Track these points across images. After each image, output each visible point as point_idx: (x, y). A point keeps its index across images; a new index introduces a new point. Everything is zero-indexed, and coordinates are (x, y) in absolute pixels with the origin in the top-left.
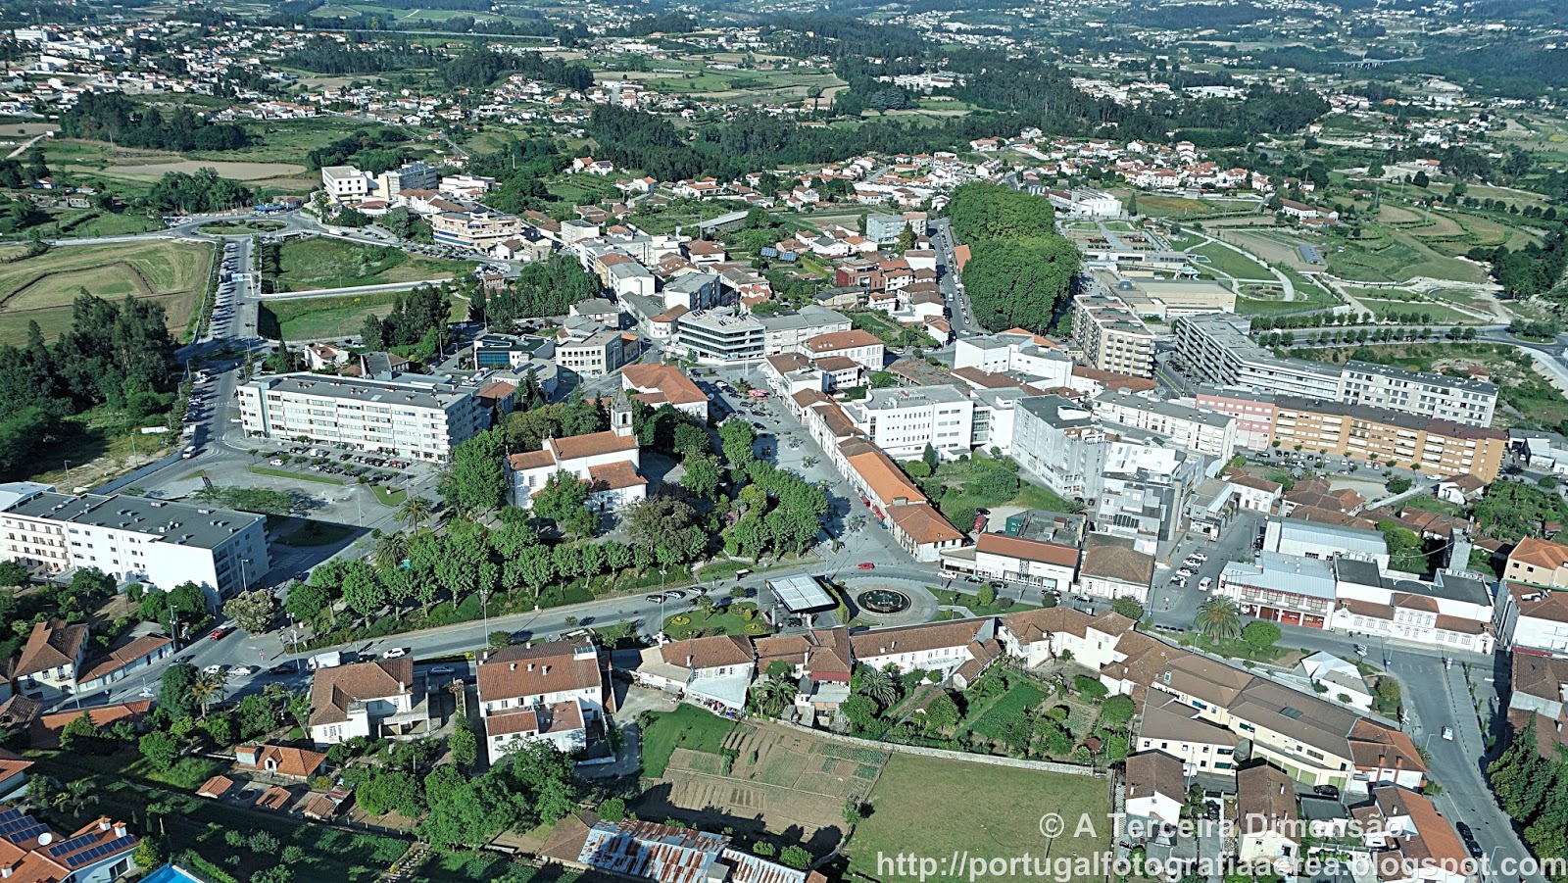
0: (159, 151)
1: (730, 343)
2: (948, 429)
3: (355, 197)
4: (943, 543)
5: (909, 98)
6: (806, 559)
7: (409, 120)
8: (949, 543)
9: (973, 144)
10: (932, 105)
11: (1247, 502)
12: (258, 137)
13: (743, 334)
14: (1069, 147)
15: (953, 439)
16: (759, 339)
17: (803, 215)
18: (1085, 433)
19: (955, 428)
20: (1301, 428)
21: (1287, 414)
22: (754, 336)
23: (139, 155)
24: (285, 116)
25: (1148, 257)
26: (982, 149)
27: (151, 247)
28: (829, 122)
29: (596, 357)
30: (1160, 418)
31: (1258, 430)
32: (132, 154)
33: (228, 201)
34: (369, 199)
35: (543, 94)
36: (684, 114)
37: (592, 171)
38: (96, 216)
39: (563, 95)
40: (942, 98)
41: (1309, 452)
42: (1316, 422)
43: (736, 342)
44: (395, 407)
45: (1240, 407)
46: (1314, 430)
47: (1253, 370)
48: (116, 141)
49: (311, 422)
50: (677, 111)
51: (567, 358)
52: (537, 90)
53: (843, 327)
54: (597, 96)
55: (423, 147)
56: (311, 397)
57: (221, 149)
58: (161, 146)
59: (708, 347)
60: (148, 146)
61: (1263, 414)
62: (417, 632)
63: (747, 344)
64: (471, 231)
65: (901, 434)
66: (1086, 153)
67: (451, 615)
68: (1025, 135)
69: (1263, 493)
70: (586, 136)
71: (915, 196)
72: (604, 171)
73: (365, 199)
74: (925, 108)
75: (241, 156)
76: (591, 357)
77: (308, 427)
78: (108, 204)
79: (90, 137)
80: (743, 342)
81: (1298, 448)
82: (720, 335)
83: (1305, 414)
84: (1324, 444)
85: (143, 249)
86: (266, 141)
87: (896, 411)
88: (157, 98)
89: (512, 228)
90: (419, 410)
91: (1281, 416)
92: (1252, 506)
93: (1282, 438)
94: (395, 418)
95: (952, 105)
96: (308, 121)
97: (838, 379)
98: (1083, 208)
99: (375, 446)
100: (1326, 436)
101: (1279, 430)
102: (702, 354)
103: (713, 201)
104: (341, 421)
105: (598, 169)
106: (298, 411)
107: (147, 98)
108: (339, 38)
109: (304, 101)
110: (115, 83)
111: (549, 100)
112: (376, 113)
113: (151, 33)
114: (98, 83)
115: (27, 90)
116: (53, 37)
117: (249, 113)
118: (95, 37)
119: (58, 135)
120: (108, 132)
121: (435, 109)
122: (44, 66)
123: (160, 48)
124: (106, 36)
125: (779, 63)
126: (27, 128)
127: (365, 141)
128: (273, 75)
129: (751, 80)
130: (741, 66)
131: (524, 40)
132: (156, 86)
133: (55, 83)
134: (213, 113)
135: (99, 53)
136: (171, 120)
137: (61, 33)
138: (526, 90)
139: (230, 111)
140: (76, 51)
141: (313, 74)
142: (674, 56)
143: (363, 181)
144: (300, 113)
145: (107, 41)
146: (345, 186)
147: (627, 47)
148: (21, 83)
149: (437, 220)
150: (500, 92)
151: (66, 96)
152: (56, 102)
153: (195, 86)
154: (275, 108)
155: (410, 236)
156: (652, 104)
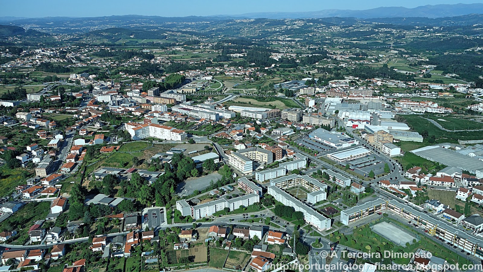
5: (228, 59)
7: (103, 66)
10: (236, 60)
32: (47, 73)
33: (55, 80)
34: (76, 79)
36: (169, 64)
38: (33, 82)
39: (143, 60)
48: (45, 71)
52: (138, 59)
54: (152, 60)
57: (64, 72)
58: (52, 72)
60: (50, 72)
72: (123, 74)
79: (41, 71)
86: (73, 70)
88: (57, 63)
98: (203, 78)
107: (54, 63)
108: (109, 49)
109: (86, 63)
110: (49, 61)
111: (140, 62)
112: (99, 65)
113: (66, 49)
114: (46, 60)
115: (32, 62)
116: (43, 51)
117: (73, 66)
118: (52, 50)
119: (35, 71)
120: (44, 70)
121: (111, 64)
122: (36, 57)
123: (66, 52)
124: (55, 50)
125: (209, 51)
126: (30, 69)
127: (90, 70)
128: (88, 58)
129: (197, 56)
130: (200, 53)
131: (154, 48)
132: (57, 61)
133: (37, 61)
134: (66, 66)
135: (51, 54)
136: (57, 67)
137: (46, 50)
138: (136, 59)
139: (70, 65)
140: (47, 54)
141: (97, 57)
142: (186, 51)
143: (75, 76)
144: (84, 65)
145: (55, 51)
146: (72, 77)
147: (176, 49)
148: (31, 61)
149: (81, 81)
150: (130, 60)
151: (39, 63)
152: (36, 64)
153: (65, 61)
154: (79, 64)
155: (78, 84)
156: (163, 62)
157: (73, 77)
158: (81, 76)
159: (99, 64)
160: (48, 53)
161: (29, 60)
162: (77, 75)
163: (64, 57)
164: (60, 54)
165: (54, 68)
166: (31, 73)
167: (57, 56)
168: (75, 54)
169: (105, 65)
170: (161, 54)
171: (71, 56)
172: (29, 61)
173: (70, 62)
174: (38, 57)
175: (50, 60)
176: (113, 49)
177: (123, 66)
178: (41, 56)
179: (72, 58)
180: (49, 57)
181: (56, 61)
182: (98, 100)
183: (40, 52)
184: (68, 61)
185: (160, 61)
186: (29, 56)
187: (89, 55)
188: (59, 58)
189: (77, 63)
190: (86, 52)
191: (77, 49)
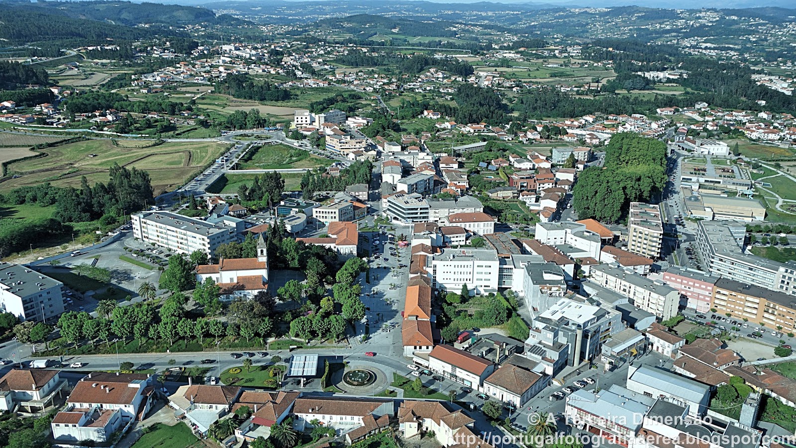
0: (250, 101)
1: (409, 214)
2: (484, 276)
3: (304, 125)
4: (420, 348)
5: (648, 84)
6: (340, 344)
7: (368, 89)
8: (424, 348)
9: (658, 110)
10: (662, 88)
11: (658, 348)
12: (297, 95)
13: (417, 209)
14: (719, 114)
15: (487, 283)
16: (426, 213)
17: (526, 145)
18: (554, 289)
19: (488, 276)
20: (731, 302)
21: (723, 291)
22: (422, 211)
23: (241, 102)
24: (314, 86)
25: (724, 182)
26: (664, 113)
27: (206, 145)
28: (595, 96)
29: (333, 215)
30: (628, 284)
31: (704, 300)
32: (238, 102)
33: (254, 125)
34: (311, 127)
35: (444, 78)
36: (514, 89)
37: (429, 117)
38: (196, 129)
39: (453, 78)
40: (670, 84)
41: (736, 319)
42: (741, 300)
43: (412, 213)
44: (189, 233)
45: (691, 283)
46: (740, 305)
47: (721, 260)
48: (233, 95)
49: (158, 236)
50: (511, 88)
51: (318, 214)
52: (441, 76)
53: (478, 210)
54: (472, 79)
55: (368, 102)
56: (158, 224)
57: (277, 100)
58: (251, 98)
59: (399, 215)
60: (245, 98)
61: (706, 289)
62: (100, 355)
63: (419, 215)
64: (340, 145)
65: (452, 276)
66: (728, 118)
67: (122, 348)
68: (697, 106)
69: (667, 344)
70: (452, 99)
71: (597, 138)
72: (435, 117)
73: (308, 126)
74: (658, 90)
75: (284, 104)
76: (331, 215)
77: (157, 238)
78: (205, 124)
79: (225, 93)
80: (417, 213)
81: (729, 315)
82: (403, 209)
83: (733, 293)
84: (748, 315)
85: (202, 145)
86: (299, 97)
87: (449, 263)
88: (261, 76)
89: (361, 145)
90: (198, 236)
91: (719, 293)
92: (660, 351)
93: (719, 307)
94: (189, 238)
95: (676, 88)
96: (323, 88)
97: (452, 239)
98: (702, 150)
99: (181, 252)
100: (749, 310)
101: (717, 301)
102: (395, 218)
103: (478, 135)
104: (169, 237)
105: (432, 116)
106: (153, 230)
107: (256, 76)
108: (365, 50)
109: (327, 79)
110: (246, 69)
111: (445, 81)
112: (355, 86)
113: (281, 47)
114: (240, 68)
115: (209, 72)
116: (237, 49)
117: (298, 84)
118: (256, 49)
119: (212, 92)
120: (232, 91)
121: (384, 84)
122: (221, 61)
123: (282, 54)
124: (262, 48)
125: (583, 64)
126: (201, 89)
127: (339, 98)
128: (326, 67)
129: (562, 73)
130: (561, 66)
131: (455, 51)
132: (264, 71)
133: (221, 69)
134: (282, 84)
135: (253, 56)
136: (262, 87)
137: (242, 47)
138: (436, 75)
139: (290, 83)
140: (244, 55)
141: (345, 67)
142: (528, 60)
143: (309, 118)
144: (321, 84)
145: (259, 50)
146: (300, 120)
147: (505, 55)
148: (208, 68)
149: (327, 138)
150: (422, 76)
151: (223, 75)
152: (218, 77)
153: (281, 71)
154: (311, 82)
155: (318, 146)
156: (499, 84)
157: (304, 120)
158: (326, 120)
159: (356, 82)
160: (247, 53)
161: (205, 67)
162: (313, 115)
163: (278, 63)
164: (269, 57)
165: (255, 89)
166: (203, 99)
167: (263, 61)
168: (299, 59)
169: (369, 85)
170: (477, 65)
171: (292, 62)
172: (204, 70)
173: (291, 75)
174: (224, 62)
175: (249, 69)
176: (373, 50)
177: (412, 90)
178: (230, 59)
179: (294, 66)
180: (248, 62)
181: (260, 71)
182: (439, 280)
183: (231, 50)
184: (288, 73)
185: (490, 82)
186: (207, 58)
187: (327, 61)
188: (267, 64)
189: (306, 78)
190: (322, 55)
191: (303, 48)
